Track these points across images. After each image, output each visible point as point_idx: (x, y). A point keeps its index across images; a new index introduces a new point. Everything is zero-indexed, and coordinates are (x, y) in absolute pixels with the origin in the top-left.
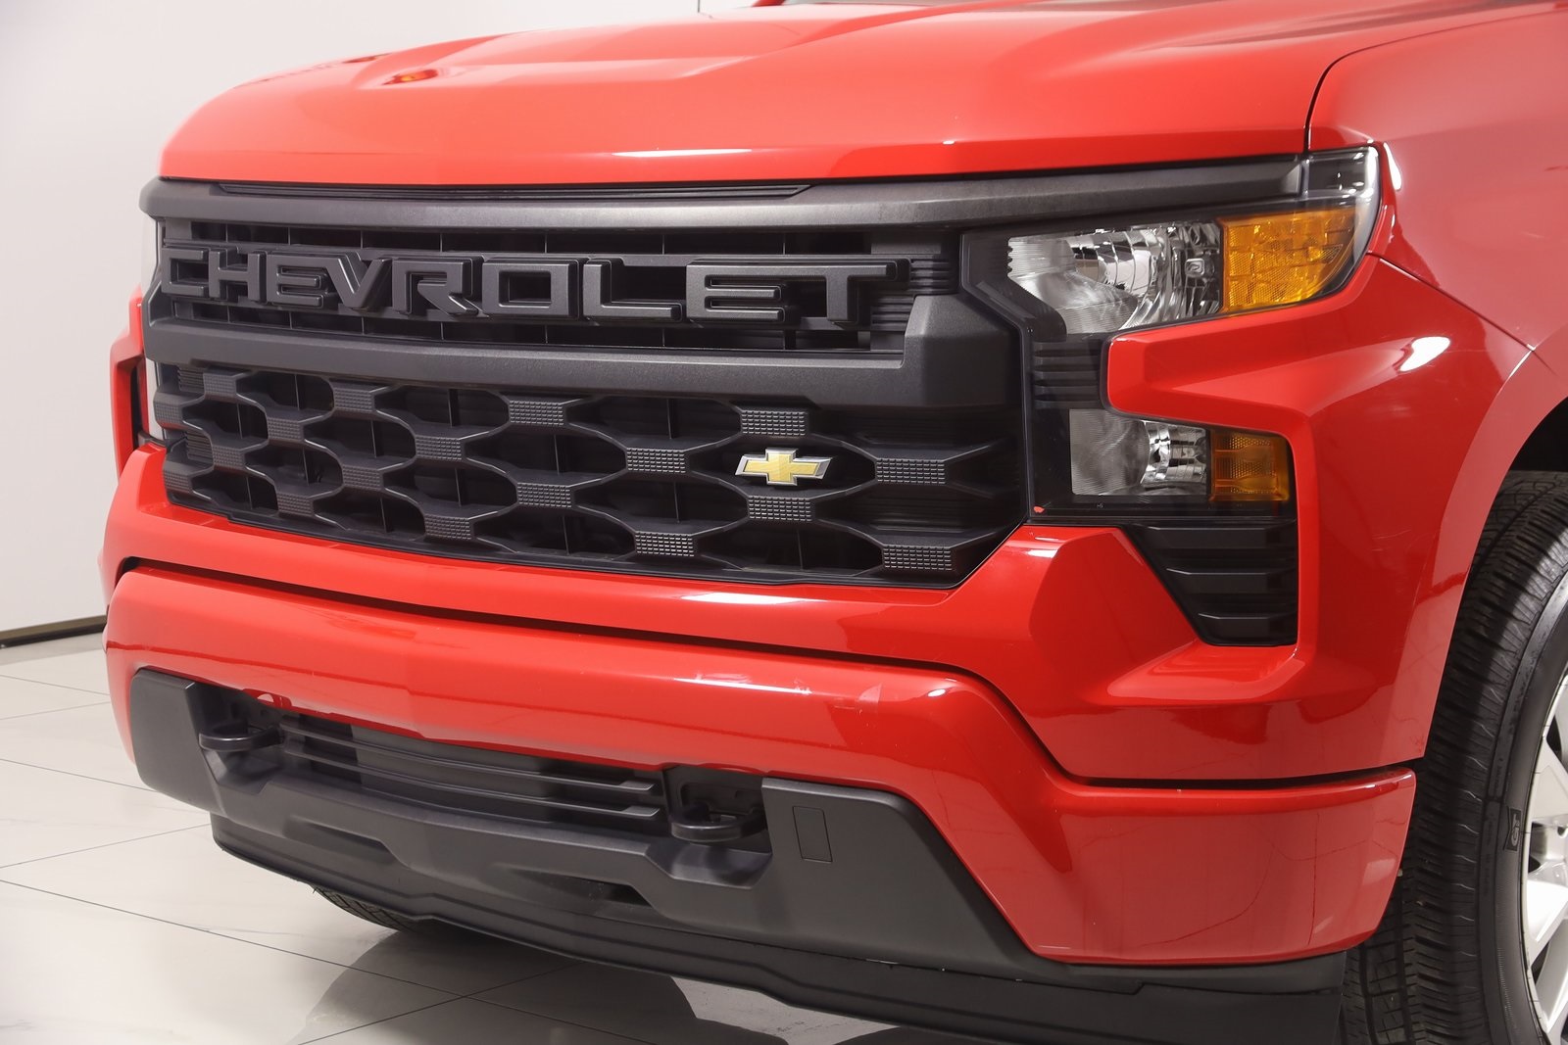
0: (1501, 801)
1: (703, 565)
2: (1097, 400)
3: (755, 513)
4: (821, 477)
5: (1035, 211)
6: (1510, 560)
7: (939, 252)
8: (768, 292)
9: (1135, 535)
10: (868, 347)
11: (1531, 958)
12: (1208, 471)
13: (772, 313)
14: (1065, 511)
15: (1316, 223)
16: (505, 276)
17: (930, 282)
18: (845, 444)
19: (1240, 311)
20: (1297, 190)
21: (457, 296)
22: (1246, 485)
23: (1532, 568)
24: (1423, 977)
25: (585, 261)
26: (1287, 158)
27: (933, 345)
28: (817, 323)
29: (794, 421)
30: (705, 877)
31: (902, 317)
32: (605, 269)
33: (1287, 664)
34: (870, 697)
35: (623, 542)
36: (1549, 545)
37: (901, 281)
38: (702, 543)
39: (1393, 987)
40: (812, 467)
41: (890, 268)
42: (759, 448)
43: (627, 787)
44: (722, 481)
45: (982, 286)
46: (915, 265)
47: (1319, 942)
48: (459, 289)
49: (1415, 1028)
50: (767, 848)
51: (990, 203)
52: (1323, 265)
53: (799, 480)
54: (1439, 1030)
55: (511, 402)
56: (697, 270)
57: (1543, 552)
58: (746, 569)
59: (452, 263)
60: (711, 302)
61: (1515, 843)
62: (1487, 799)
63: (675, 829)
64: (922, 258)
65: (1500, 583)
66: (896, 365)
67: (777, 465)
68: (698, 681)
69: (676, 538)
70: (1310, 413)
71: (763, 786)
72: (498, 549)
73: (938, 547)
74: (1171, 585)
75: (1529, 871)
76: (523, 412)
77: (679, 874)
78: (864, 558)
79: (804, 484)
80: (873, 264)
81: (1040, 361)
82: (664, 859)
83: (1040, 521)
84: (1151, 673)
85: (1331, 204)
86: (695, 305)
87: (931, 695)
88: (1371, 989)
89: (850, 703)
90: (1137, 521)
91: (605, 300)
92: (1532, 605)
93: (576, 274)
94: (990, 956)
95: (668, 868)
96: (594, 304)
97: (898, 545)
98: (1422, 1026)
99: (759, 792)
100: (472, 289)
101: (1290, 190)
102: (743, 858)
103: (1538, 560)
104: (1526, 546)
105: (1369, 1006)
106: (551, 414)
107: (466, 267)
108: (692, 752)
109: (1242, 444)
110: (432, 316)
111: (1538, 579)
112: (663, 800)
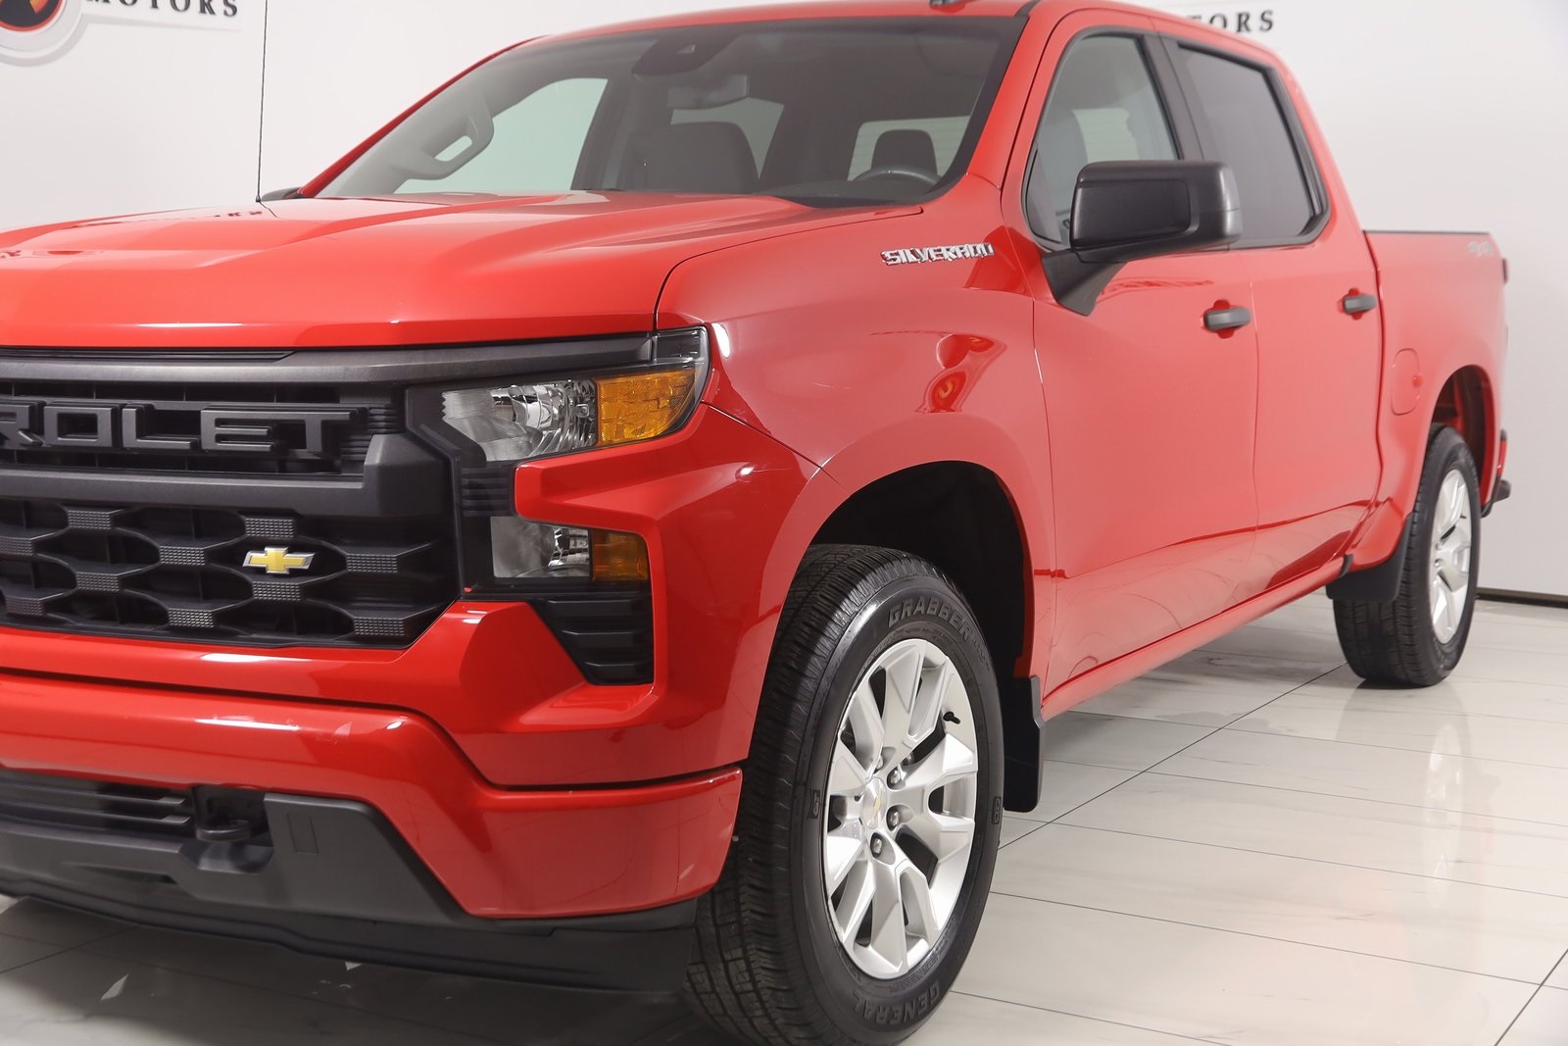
0: (805, 784)
1: (219, 634)
2: (508, 510)
3: (260, 594)
4: (307, 567)
5: (458, 373)
6: (814, 613)
7: (389, 402)
8: (263, 431)
9: (539, 607)
10: (339, 471)
11: (830, 893)
12: (590, 559)
13: (266, 447)
14: (489, 590)
15: (664, 382)
16: (62, 417)
17: (382, 424)
18: (325, 543)
19: (611, 445)
20: (648, 358)
21: (26, 432)
22: (619, 567)
23: (829, 618)
24: (753, 911)
25: (123, 406)
26: (641, 335)
27: (385, 471)
28: (302, 454)
29: (285, 527)
30: (226, 868)
31: (363, 449)
32: (140, 413)
33: (647, 697)
34: (343, 731)
35: (159, 617)
36: (841, 601)
37: (362, 425)
38: (218, 617)
39: (733, 919)
40: (300, 560)
41: (353, 414)
42: (259, 547)
43: (164, 801)
44: (234, 571)
45: (423, 427)
46: (372, 411)
47: (683, 891)
48: (26, 426)
49: (749, 947)
50: (269, 843)
51: (425, 367)
52: (669, 411)
53: (291, 570)
54: (765, 948)
55: (70, 512)
56: (209, 414)
57: (837, 606)
58: (254, 636)
59: (21, 405)
60: (220, 438)
61: (816, 813)
62: (796, 784)
63: (199, 834)
64: (378, 407)
65: (807, 629)
66: (358, 486)
67: (272, 559)
68: (215, 721)
69: (200, 615)
70: (657, 518)
71: (266, 799)
72: (64, 622)
73: (393, 619)
74: (566, 643)
75: (829, 831)
76: (80, 520)
77: (205, 865)
78: (341, 627)
79: (294, 573)
80: (339, 412)
81: (466, 481)
82: (193, 854)
83: (470, 597)
84: (552, 707)
85: (674, 367)
86: (208, 442)
87: (391, 727)
88: (719, 922)
89: (328, 736)
90: (540, 596)
91: (140, 435)
92: (828, 644)
93: (117, 415)
94: (438, 917)
95: (196, 861)
96: (130, 438)
97: (365, 619)
98: (753, 946)
99: (262, 803)
100: (36, 425)
101: (644, 359)
102: (255, 852)
103: (833, 612)
104: (826, 602)
105: (718, 935)
106: (99, 521)
107: (32, 409)
108: (213, 774)
109: (614, 541)
110: (8, 446)
111: (832, 626)
112: (193, 810)
